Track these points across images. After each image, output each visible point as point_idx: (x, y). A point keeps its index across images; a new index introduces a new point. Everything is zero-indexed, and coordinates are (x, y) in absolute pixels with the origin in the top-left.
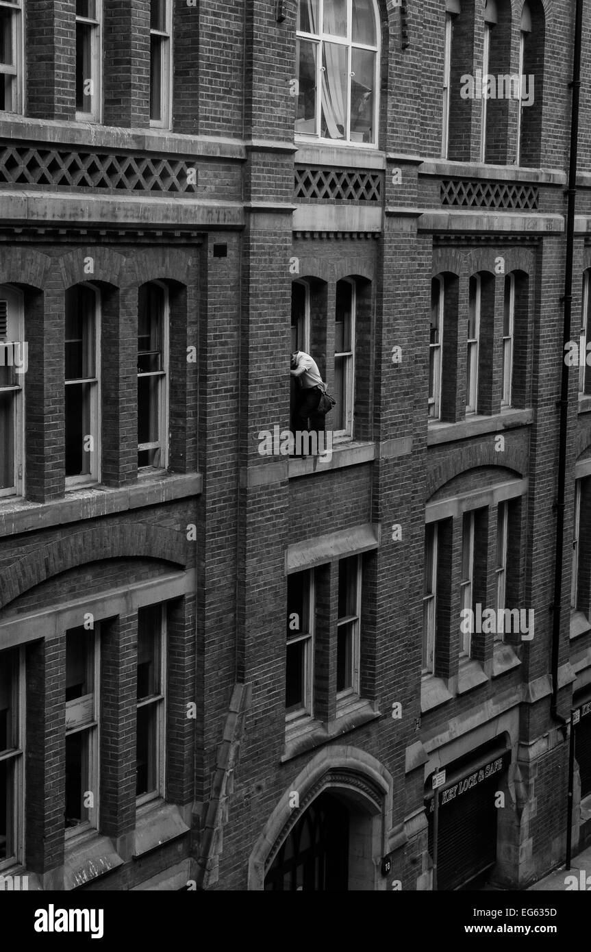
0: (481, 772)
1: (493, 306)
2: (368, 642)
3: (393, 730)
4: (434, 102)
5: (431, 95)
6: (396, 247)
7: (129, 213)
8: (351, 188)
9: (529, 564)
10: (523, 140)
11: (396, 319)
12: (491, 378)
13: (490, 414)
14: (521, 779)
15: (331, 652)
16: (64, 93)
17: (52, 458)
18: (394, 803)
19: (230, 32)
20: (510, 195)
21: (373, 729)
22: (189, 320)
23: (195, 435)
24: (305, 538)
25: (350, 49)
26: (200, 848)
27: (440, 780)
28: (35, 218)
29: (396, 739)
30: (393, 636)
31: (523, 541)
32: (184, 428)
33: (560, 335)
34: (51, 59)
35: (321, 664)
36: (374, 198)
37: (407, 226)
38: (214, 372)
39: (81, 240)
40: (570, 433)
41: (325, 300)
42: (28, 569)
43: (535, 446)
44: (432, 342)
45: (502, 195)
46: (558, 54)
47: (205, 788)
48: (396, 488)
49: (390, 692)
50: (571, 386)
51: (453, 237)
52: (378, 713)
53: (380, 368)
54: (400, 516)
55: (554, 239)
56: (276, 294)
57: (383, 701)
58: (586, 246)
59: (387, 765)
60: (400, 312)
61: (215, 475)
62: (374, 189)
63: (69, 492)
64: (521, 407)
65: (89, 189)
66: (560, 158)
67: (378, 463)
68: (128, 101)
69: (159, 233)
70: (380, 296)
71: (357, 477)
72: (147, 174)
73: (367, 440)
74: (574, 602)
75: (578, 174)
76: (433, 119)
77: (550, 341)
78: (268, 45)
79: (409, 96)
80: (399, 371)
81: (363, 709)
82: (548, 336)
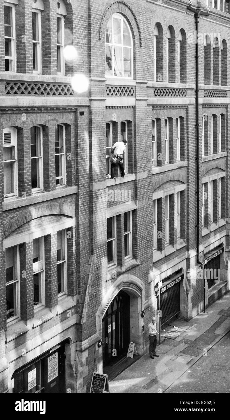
0: (174, 282)
1: (173, 128)
2: (135, 239)
3: (144, 269)
4: (151, 64)
5: (150, 62)
6: (140, 110)
7: (51, 103)
8: (124, 92)
9: (188, 212)
10: (181, 75)
11: (141, 134)
12: (173, 151)
13: (173, 163)
14: (188, 283)
15: (122, 243)
16: (29, 64)
17: (27, 183)
18: (145, 293)
19: (83, 44)
20: (177, 92)
21: (137, 268)
22: (72, 136)
23: (75, 174)
24: (112, 206)
25: (123, 48)
26: (80, 310)
27: (160, 285)
28: (20, 105)
29: (145, 272)
30: (143, 237)
31: (186, 205)
32: (71, 172)
33: (195, 137)
34: (25, 54)
35: (119, 247)
36: (132, 95)
37: (144, 103)
38: (81, 153)
39: (35, 111)
40: (200, 169)
41: (117, 128)
42: (20, 219)
43: (188, 173)
44: (153, 140)
45: (174, 92)
46: (191, 47)
47: (81, 290)
48: (142, 188)
49: (143, 256)
50: (199, 153)
51: (159, 106)
52: (139, 263)
53: (136, 149)
54: (144, 198)
55: (192, 106)
56: (101, 127)
57: (140, 259)
58: (203, 108)
59: (142, 280)
60: (142, 131)
61: (82, 186)
62: (132, 92)
63: (33, 194)
64: (183, 161)
65: (38, 95)
66: (193, 80)
67: (136, 180)
68: (50, 67)
69: (61, 108)
70: (135, 127)
71: (129, 186)
72: (57, 90)
73: (132, 173)
74: (203, 224)
75: (199, 85)
76: (151, 69)
77: (192, 139)
78: (96, 47)
79: (142, 62)
80: (142, 150)
81: (134, 262)
82: (191, 137)
